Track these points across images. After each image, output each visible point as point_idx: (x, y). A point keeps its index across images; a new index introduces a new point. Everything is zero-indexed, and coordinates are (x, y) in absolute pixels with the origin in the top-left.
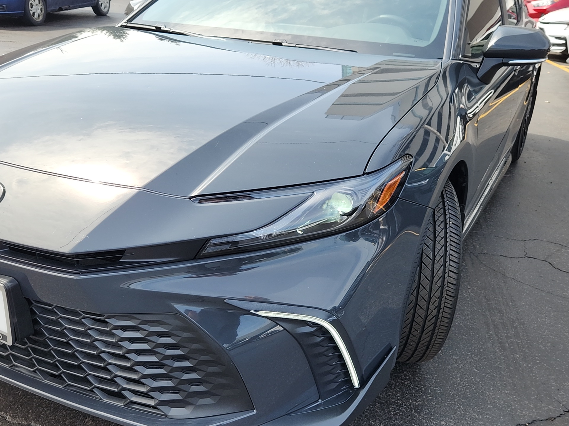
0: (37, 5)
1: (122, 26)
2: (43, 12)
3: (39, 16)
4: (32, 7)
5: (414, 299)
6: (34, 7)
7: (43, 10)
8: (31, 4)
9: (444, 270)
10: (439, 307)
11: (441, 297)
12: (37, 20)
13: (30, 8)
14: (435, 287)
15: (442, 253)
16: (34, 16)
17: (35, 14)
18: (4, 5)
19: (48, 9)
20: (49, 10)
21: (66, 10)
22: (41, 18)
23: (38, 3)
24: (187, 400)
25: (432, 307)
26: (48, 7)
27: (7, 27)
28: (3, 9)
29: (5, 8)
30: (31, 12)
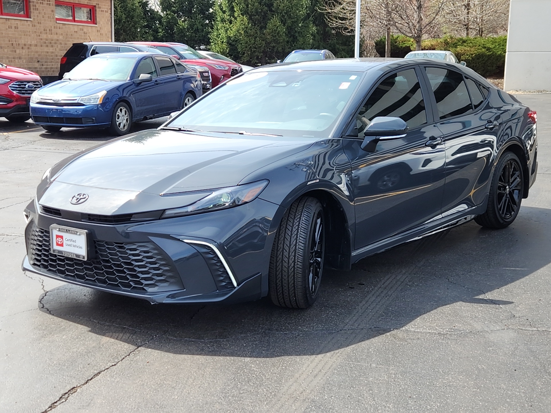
0: (123, 116)
1: (161, 129)
2: (128, 122)
3: (124, 126)
4: (118, 118)
5: (281, 257)
6: (120, 118)
7: (129, 120)
8: (118, 115)
9: (296, 241)
10: (294, 261)
11: (295, 256)
12: (122, 130)
13: (117, 119)
14: (292, 250)
15: (295, 233)
16: (120, 127)
17: (121, 124)
18: (94, 118)
19: (133, 119)
20: (135, 119)
21: (151, 118)
22: (126, 128)
23: (124, 114)
24: (156, 284)
25: (291, 262)
26: (133, 117)
27: (95, 138)
28: (92, 121)
29: (95, 121)
30: (118, 123)
